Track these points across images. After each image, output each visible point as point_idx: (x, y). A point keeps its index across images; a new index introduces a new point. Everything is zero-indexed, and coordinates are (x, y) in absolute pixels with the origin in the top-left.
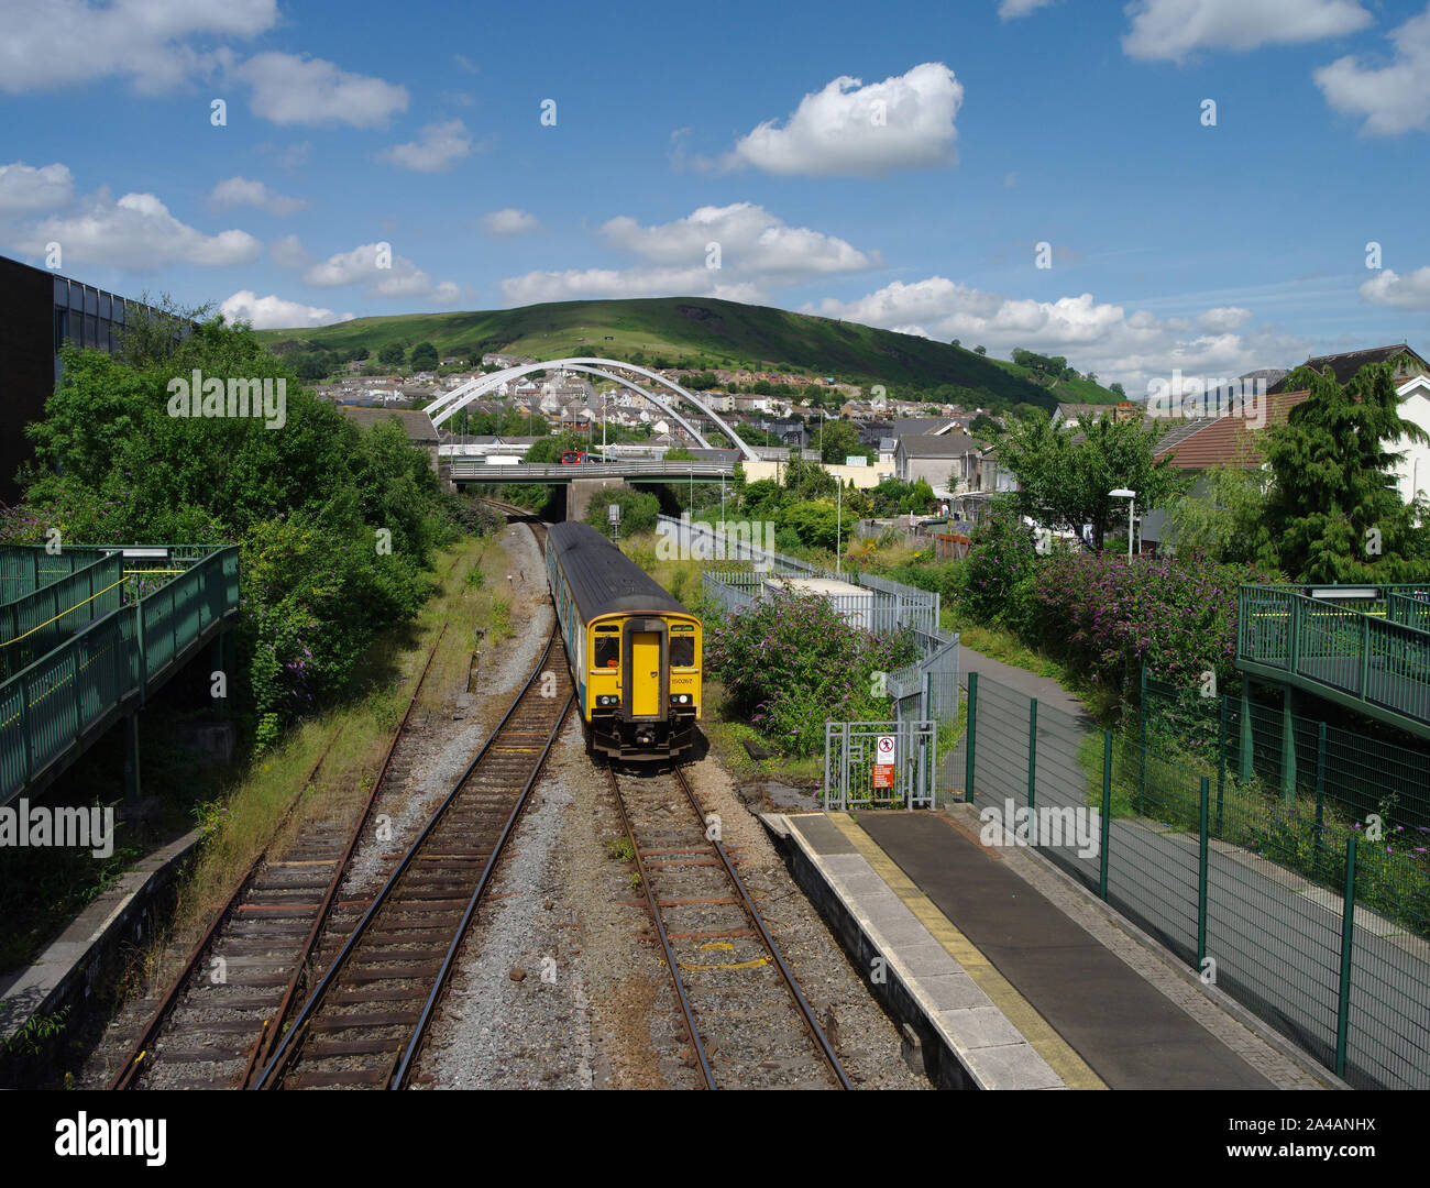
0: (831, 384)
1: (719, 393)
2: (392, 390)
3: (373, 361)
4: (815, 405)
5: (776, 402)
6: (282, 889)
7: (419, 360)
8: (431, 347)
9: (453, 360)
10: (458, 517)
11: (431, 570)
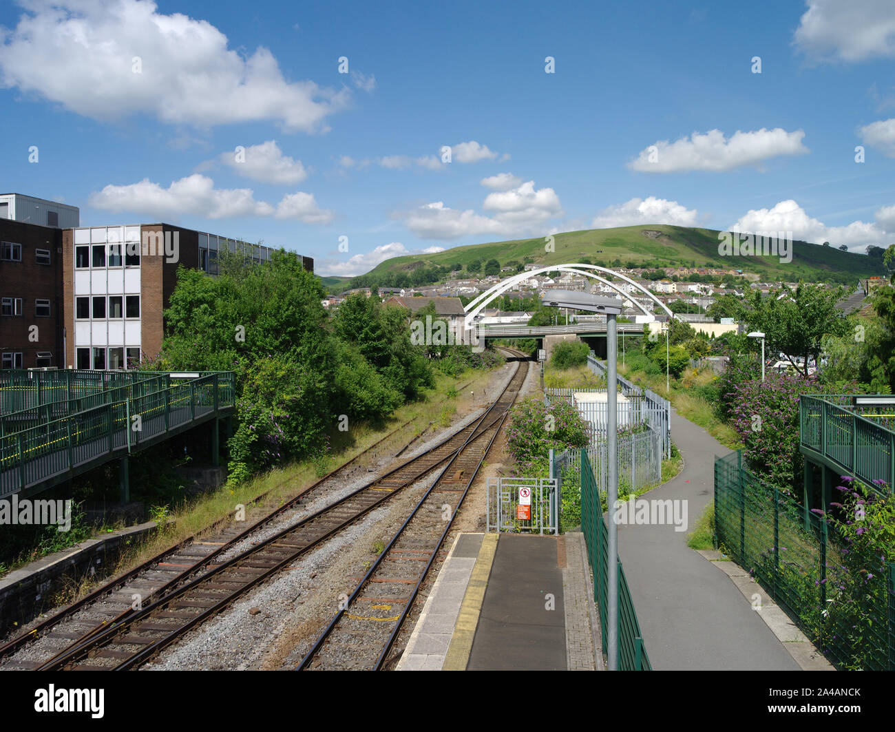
0: (740, 273)
1: (667, 282)
2: (472, 287)
3: (464, 271)
4: (728, 287)
5: (703, 286)
6: (189, 556)
7: (489, 269)
8: (496, 262)
9: (509, 268)
10: (468, 358)
11: (433, 388)
